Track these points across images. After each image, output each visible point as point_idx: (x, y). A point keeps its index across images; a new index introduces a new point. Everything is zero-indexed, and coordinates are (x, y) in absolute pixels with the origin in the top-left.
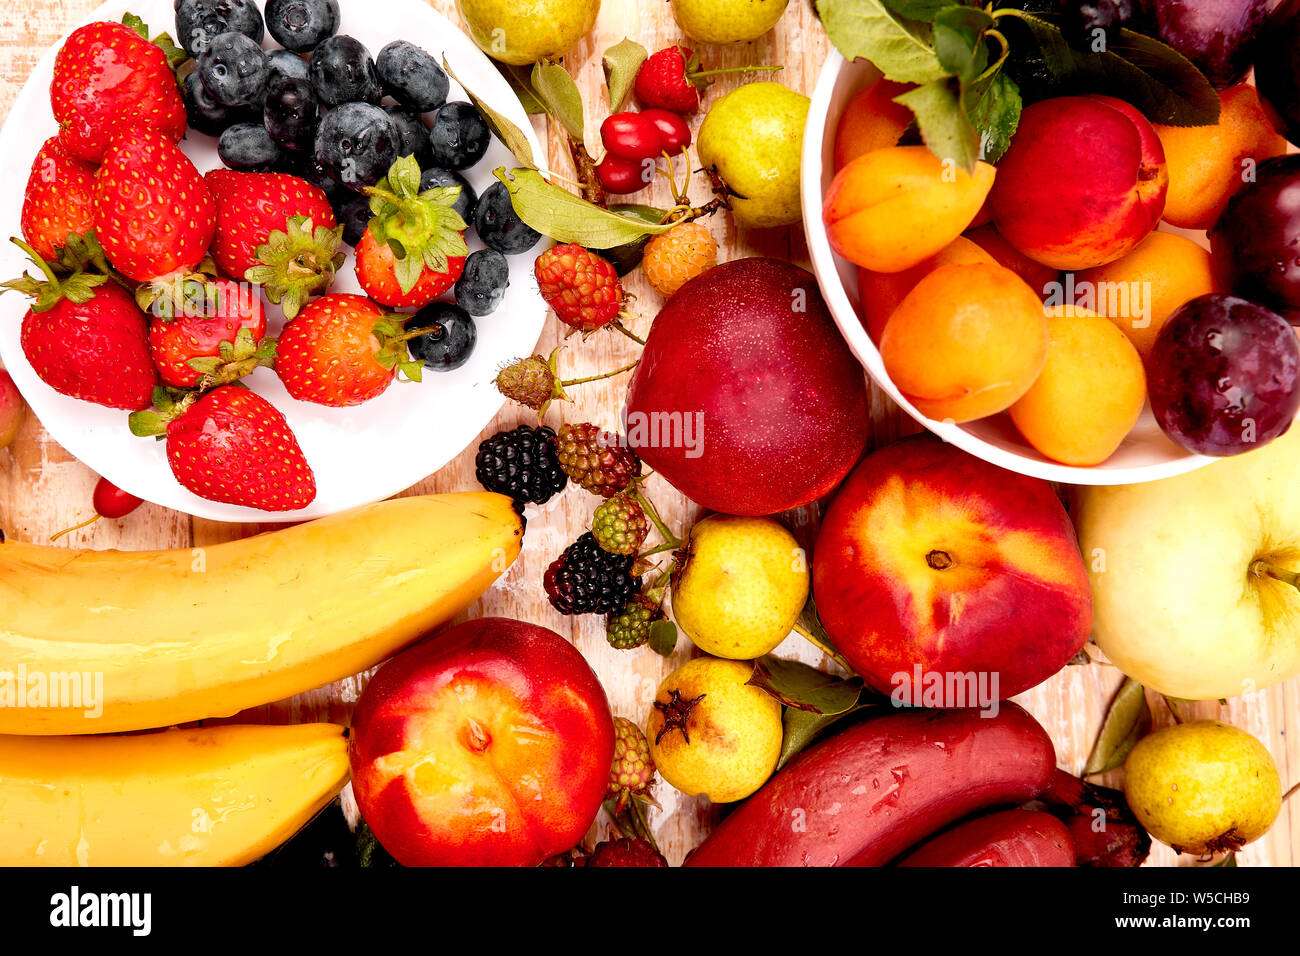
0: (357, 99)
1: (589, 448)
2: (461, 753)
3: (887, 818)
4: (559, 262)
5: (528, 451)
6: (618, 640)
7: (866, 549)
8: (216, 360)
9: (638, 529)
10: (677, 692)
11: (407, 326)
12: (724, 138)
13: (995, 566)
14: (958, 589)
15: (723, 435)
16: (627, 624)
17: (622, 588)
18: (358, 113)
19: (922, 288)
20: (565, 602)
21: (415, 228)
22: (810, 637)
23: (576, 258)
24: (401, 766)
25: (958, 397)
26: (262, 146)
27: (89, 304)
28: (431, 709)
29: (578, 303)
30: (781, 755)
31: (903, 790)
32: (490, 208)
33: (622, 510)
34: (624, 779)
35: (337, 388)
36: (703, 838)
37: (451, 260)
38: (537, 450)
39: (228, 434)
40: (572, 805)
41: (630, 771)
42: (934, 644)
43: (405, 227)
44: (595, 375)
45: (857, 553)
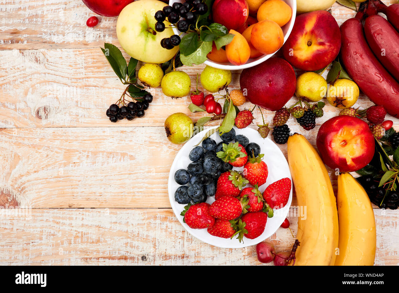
0: (203, 165)
1: (279, 119)
2: (347, 146)
3: (364, 56)
4: (239, 123)
5: (279, 132)
6: (321, 115)
7: (306, 59)
8: (258, 197)
9: (299, 108)
10: (334, 102)
11: (252, 157)
12: (214, 86)
13: (312, 32)
14: (317, 40)
15: (281, 89)
16: (318, 112)
17: (310, 113)
18: (206, 165)
19: (255, 46)
20: (313, 126)
21: (232, 152)
22: (323, 72)
23: (238, 120)
24: (349, 159)
25: (280, 39)
26: (212, 186)
27: (246, 222)
28: (337, 152)
29: (248, 120)
30: (349, 79)
31: (359, 53)
32: (226, 138)
33: (295, 111)
34: (353, 114)
35: (265, 172)
36: (367, 98)
37: (239, 146)
38: (279, 130)
39: (275, 195)
40: (359, 124)
41: (351, 113)
42: (328, 46)
43: (232, 155)
44: (262, 117)
45: (307, 61)
